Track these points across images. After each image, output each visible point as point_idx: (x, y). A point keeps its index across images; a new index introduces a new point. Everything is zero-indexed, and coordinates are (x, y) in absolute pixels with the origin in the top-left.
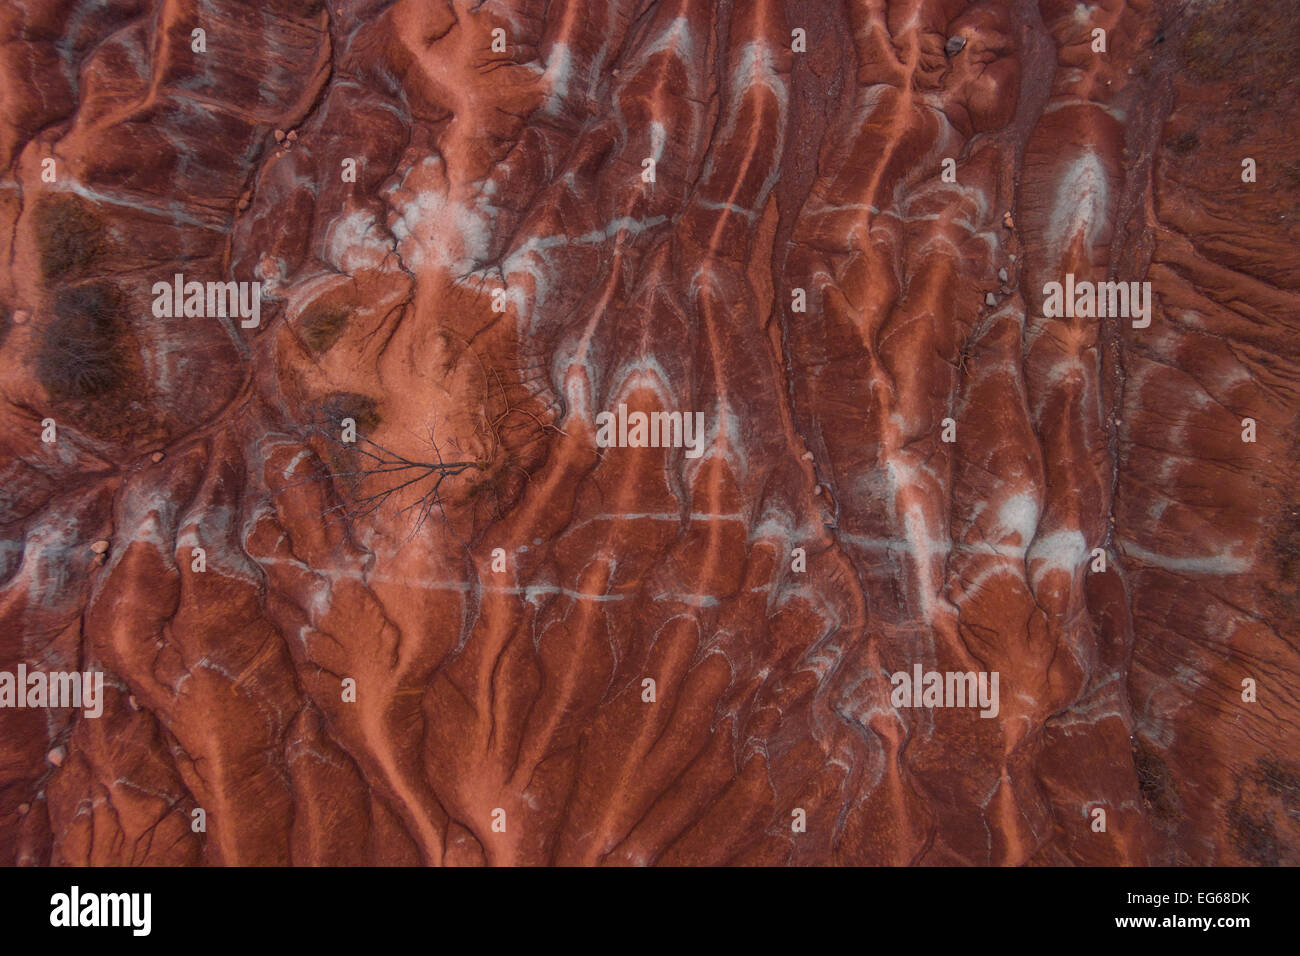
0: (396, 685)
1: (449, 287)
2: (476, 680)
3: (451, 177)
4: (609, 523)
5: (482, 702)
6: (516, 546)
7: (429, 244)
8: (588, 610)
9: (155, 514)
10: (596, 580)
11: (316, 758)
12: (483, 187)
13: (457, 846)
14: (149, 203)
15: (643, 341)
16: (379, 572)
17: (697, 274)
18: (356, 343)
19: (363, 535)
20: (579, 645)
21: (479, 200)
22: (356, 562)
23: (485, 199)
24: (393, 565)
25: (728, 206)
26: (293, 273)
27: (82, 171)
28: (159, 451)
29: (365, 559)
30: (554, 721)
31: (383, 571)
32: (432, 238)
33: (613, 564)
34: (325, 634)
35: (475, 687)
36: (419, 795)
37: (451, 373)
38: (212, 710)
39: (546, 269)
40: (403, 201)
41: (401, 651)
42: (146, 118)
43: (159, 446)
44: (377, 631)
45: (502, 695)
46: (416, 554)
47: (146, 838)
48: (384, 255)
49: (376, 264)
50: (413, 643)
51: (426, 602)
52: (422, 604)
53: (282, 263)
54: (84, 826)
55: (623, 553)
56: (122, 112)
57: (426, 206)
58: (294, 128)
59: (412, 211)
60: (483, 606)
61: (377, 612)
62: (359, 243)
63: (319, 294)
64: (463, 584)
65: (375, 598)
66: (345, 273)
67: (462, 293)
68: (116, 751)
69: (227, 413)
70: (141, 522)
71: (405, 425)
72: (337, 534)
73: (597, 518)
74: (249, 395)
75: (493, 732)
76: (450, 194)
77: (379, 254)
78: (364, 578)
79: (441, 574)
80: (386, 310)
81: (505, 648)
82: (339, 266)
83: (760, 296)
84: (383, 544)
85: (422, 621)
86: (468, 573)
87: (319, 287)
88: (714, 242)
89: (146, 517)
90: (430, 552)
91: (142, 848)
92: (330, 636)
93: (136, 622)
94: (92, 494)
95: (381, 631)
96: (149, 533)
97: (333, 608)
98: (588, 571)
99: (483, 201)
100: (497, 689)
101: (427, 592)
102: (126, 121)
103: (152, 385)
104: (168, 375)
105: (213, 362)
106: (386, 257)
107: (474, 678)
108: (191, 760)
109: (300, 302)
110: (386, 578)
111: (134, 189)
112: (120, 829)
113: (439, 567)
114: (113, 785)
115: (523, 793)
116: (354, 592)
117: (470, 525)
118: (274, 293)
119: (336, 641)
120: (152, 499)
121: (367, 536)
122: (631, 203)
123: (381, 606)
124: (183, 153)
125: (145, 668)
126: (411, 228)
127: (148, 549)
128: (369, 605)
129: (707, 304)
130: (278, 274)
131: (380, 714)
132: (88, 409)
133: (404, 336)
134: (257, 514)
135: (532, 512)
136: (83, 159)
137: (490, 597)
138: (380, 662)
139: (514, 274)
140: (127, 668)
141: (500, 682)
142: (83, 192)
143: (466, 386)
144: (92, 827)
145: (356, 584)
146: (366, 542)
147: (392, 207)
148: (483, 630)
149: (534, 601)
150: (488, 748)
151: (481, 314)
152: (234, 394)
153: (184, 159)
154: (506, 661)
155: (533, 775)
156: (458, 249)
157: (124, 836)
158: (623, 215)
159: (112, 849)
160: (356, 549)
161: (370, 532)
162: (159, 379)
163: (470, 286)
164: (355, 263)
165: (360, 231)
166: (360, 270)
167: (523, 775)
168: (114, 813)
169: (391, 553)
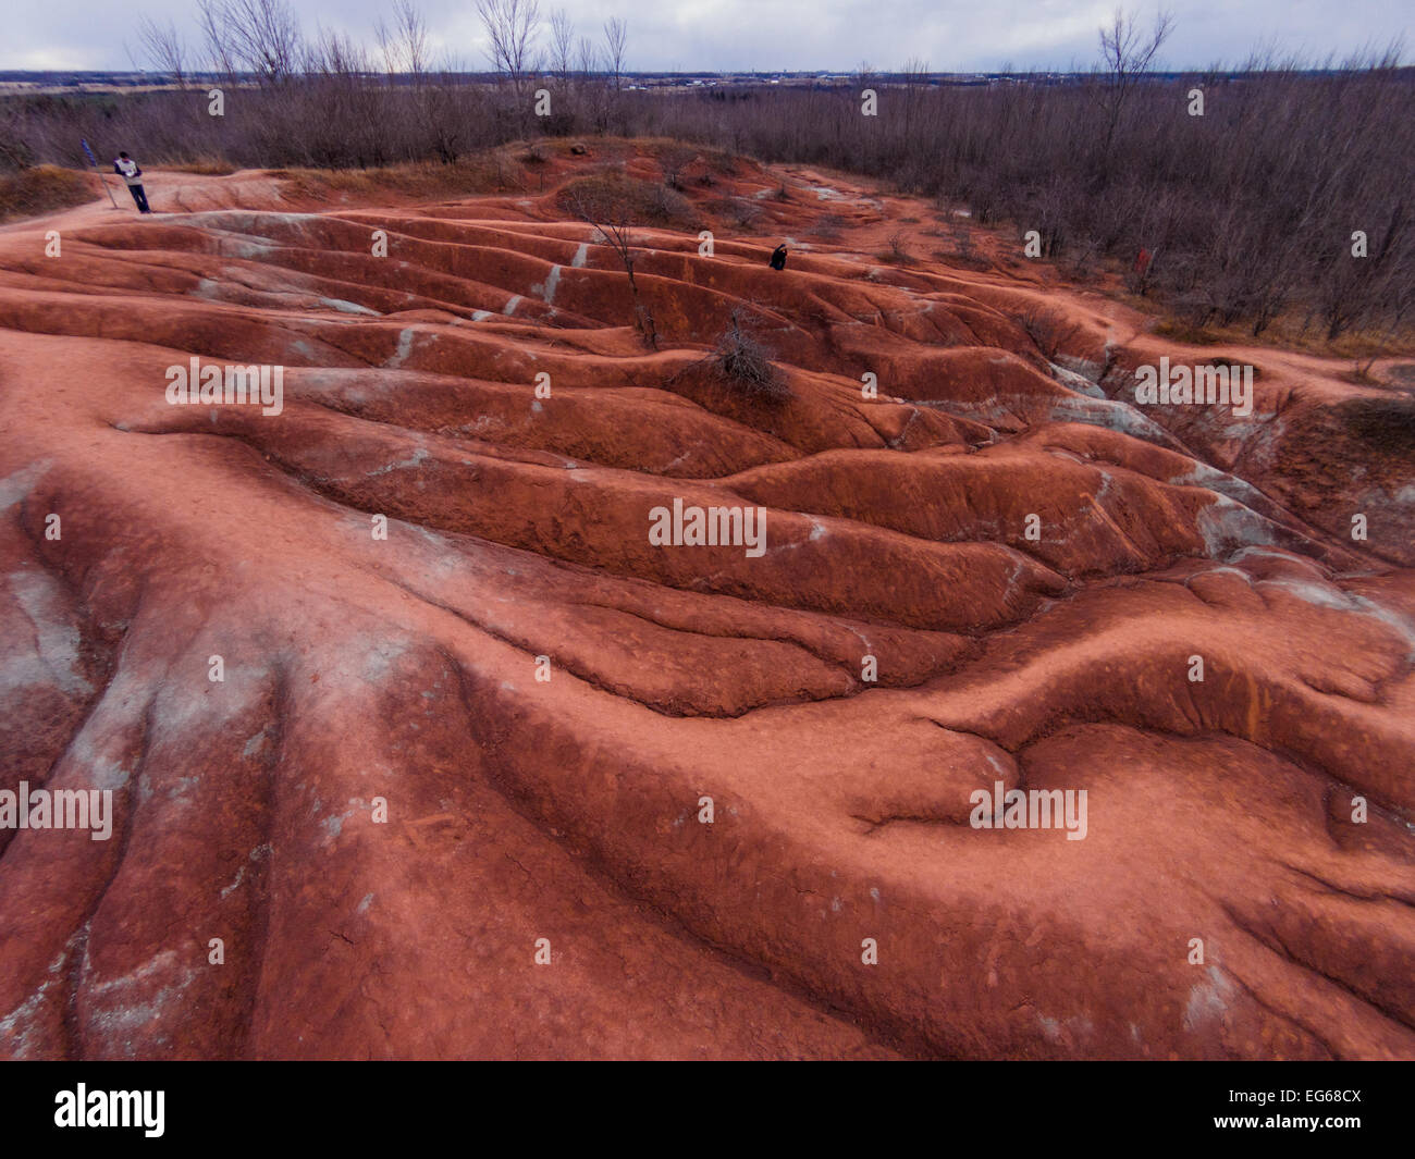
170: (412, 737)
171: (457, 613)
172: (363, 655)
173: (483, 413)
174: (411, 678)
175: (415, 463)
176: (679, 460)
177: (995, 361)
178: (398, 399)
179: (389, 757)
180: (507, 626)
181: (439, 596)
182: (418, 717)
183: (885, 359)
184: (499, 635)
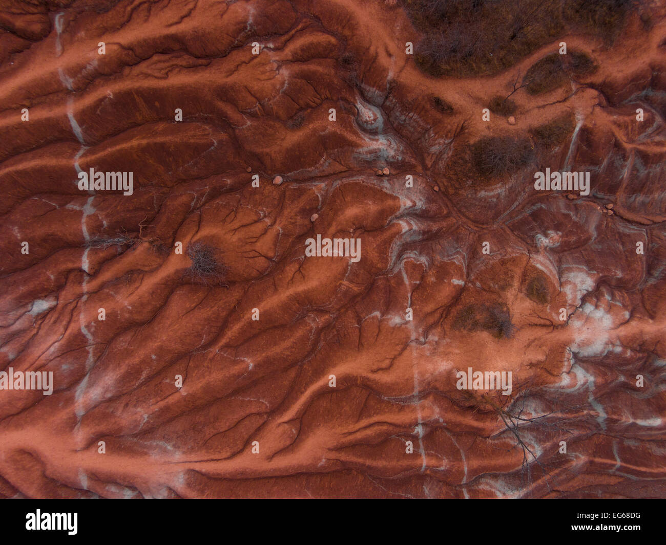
0: (363, 376)
1: (565, 345)
2: (373, 416)
3: (620, 328)
4: (461, 460)
5: (364, 422)
6: (442, 417)
7: (585, 329)
8: (418, 462)
9: (414, 205)
10: (433, 462)
11: (311, 332)
12: (617, 345)
13: (291, 430)
14: (571, 156)
15: (547, 444)
16: (417, 349)
17: (580, 455)
18: (534, 311)
19: (433, 335)
20: (400, 463)
21: (610, 346)
22: (419, 335)
23: (611, 349)
24: (422, 356)
25: (619, 463)
26: (552, 250)
27: (588, 125)
28: (440, 189)
29: (422, 339)
30: (361, 460)
31: (418, 351)
32: (588, 329)
33: (442, 468)
34: (379, 327)
35: (370, 416)
36: (309, 399)
37: (528, 367)
38: (329, 277)
39: (579, 389)
40: (603, 306)
41: (380, 372)
42: (617, 145)
43: (443, 189)
44: (387, 357)
45: (369, 432)
46: (430, 367)
47: (257, 254)
48: (575, 304)
49: (570, 302)
50: (386, 378)
51: (407, 379)
52: (406, 378)
53: (557, 244)
54: (255, 218)
55: (448, 472)
56: (621, 136)
57: (604, 320)
58: (615, 213)
59: (599, 313)
60: (408, 406)
61: (396, 353)
62: (578, 288)
63: (548, 274)
64: (417, 393)
65: (404, 349)
66: (561, 285)
67: (562, 353)
68: (293, 221)
69: (464, 220)
70: (408, 198)
71: (499, 351)
72: (431, 320)
73: (461, 451)
74: (476, 228)
75: (350, 433)
76: (612, 331)
77: (574, 302)
78: (412, 341)
79: (420, 383)
80: (550, 318)
81: (391, 424)
82: (563, 280)
83: (570, 484)
84: (432, 348)
85: (397, 380)
86: (424, 395)
87: (551, 272)
88: (598, 460)
89: (411, 201)
90: (432, 374)
91: (252, 254)
92: (380, 331)
93: (362, 216)
94: (413, 161)
95: (387, 358)
96: (405, 206)
97: (394, 328)
98: (437, 456)
99: (610, 348)
100: (371, 428)
101: (412, 378)
102: (616, 138)
103: (481, 189)
104: (488, 196)
105: (493, 211)
106: (573, 305)
107: (374, 414)
108: (300, 268)
109: (542, 264)
110: (415, 354)
111: (578, 148)
112: (258, 238)
113: (425, 380)
114: (278, 228)
115: (325, 458)
116: (404, 338)
117: (448, 389)
118: (542, 245)
119: (377, 335)
120: (420, 200)
121: (433, 337)
122: (615, 417)
123: (400, 354)
124: (599, 167)
125: (339, 228)
126: (591, 315)
127: (397, 208)
128: (399, 348)
129: (567, 466)
130: (552, 244)
131: (348, 372)
132: (466, 162)
133: (540, 333)
134: (423, 260)
135: (459, 419)
136: (595, 125)
137: (414, 410)
138: (373, 364)
139: (575, 376)
140: (338, 218)
141: (375, 429)
142: (577, 129)
143: (523, 377)
144: (256, 222)
145: (409, 338)
146: (430, 337)
147: (598, 300)
148: (397, 410)
149: (416, 432)
150: (343, 434)
151: (554, 367)
152: (475, 222)
153: (597, 168)
154: (385, 427)
155: (334, 460)
156: (585, 344)
157: (256, 242)
158: (607, 413)
159: (248, 238)
160: (426, 334)
161: (436, 338)
162: (485, 192)
163: (566, 354)
164: (568, 290)
165: (584, 287)
166: (565, 294)
167: (333, 455)
168: (265, 232)
169: (428, 353)
170: (195, 486)
171: (186, 462)
172: (178, 481)
173: (142, 372)
174: (188, 478)
175: (146, 419)
176: (203, 340)
177: (322, 133)
178: (119, 387)
179: (194, 491)
180: (196, 460)
181: (181, 461)
182: (193, 483)
183: (267, 154)
184: (196, 462)
